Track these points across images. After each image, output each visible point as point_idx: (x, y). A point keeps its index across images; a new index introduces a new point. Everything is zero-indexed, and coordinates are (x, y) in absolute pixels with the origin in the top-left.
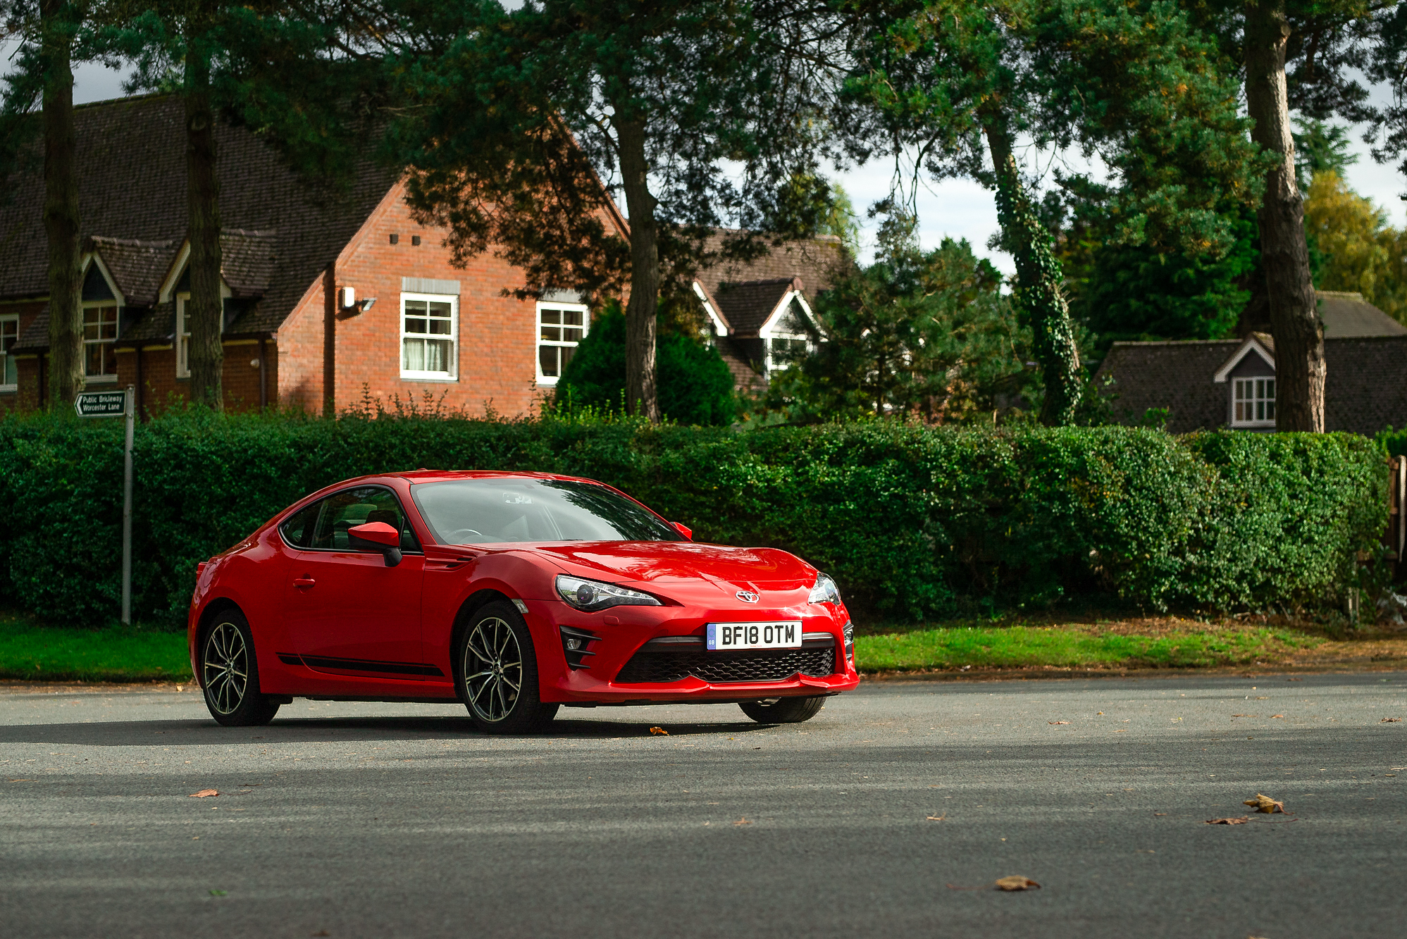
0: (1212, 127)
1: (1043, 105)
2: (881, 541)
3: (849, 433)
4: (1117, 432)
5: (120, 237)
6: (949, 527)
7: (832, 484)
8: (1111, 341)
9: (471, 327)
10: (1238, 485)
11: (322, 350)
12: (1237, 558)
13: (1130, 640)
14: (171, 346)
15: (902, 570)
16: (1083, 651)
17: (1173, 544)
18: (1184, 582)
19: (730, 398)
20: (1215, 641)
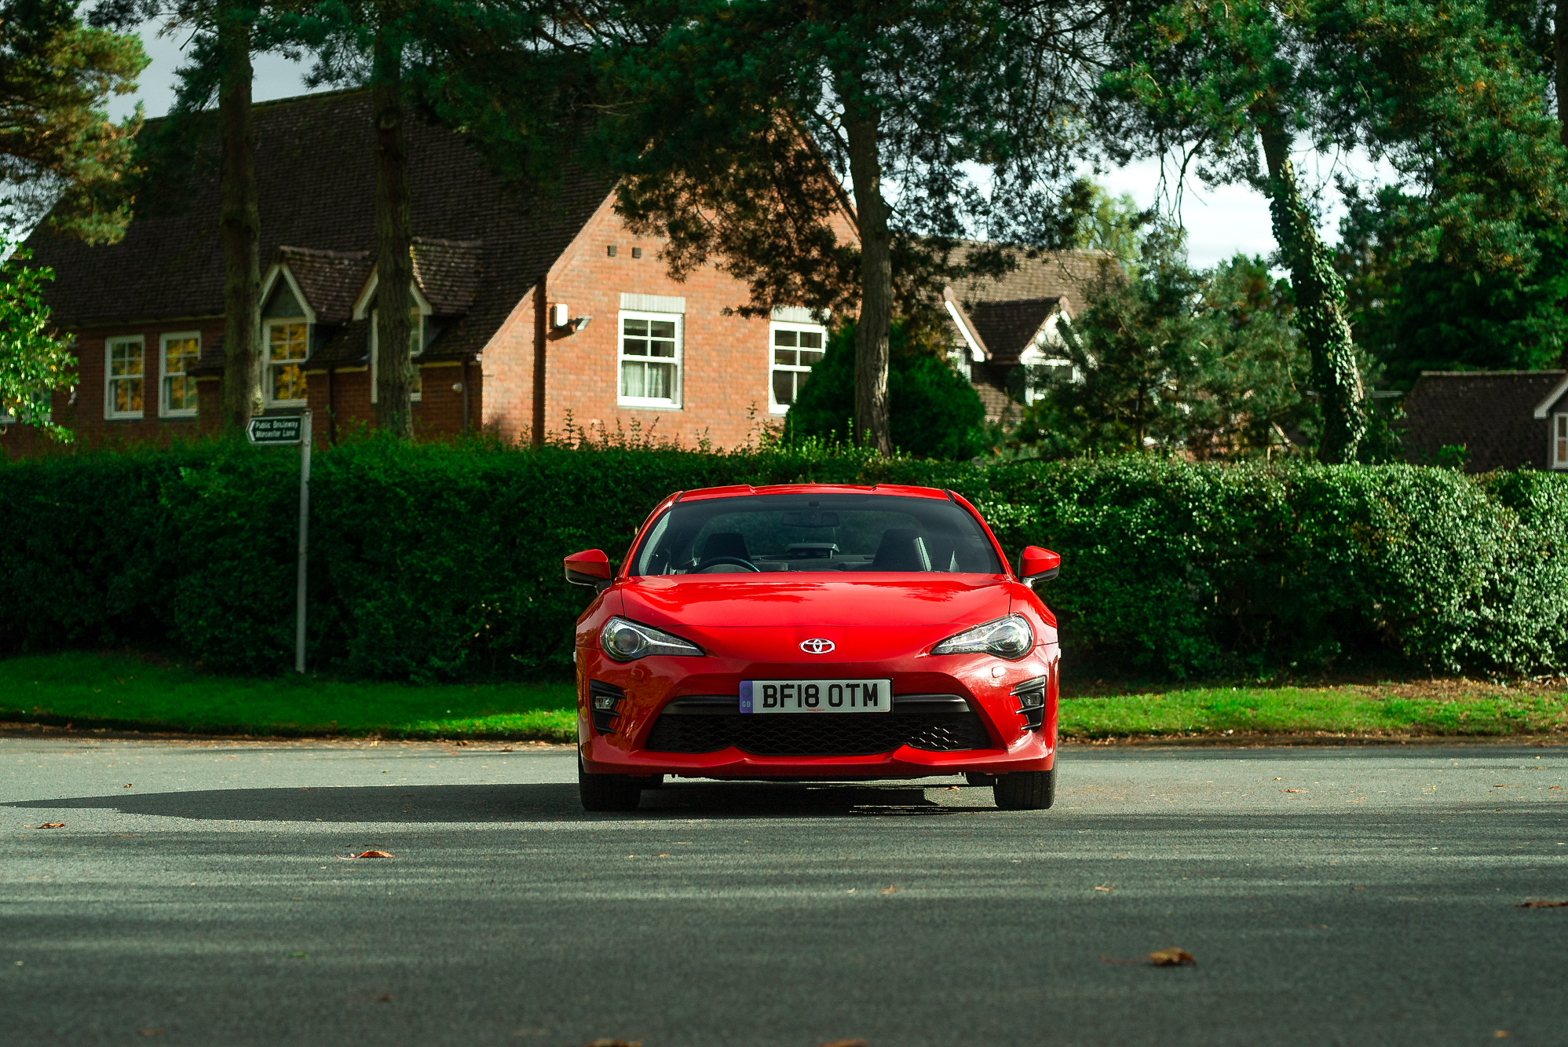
0: (1513, 129)
1: (1324, 103)
2: (1136, 590)
3: (1101, 469)
4: (1403, 471)
5: (311, 247)
6: (1216, 576)
7: (1082, 525)
8: (1419, 371)
9: (696, 349)
10: (1539, 532)
11: (532, 374)
12: (1537, 613)
13: (1415, 704)
14: (365, 368)
15: (1159, 622)
16: (1360, 715)
17: (1465, 596)
18: (1478, 639)
19: (980, 430)
20: (1511, 706)
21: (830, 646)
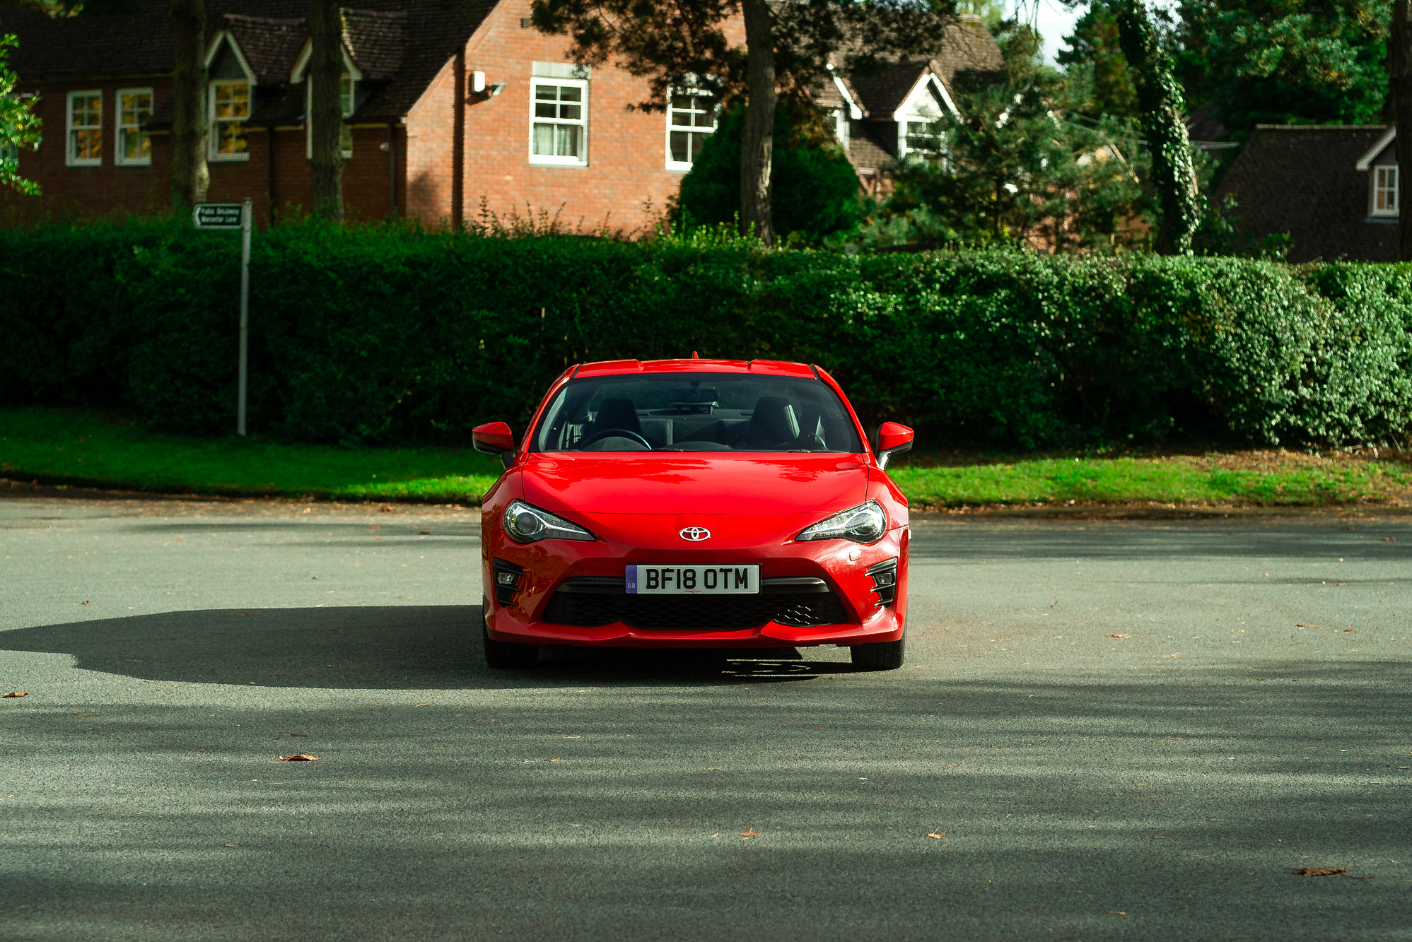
2: (990, 371)
3: (961, 261)
4: (1232, 264)
5: (253, 14)
6: (1062, 358)
7: (943, 313)
8: (1255, 123)
9: (600, 112)
10: (1353, 319)
11: (452, 135)
12: (1349, 392)
13: (1238, 475)
14: (301, 127)
15: (1010, 400)
16: (1188, 486)
17: (1284, 377)
18: (1296, 415)
19: (855, 201)
20: (1324, 477)
21: (706, 534)
